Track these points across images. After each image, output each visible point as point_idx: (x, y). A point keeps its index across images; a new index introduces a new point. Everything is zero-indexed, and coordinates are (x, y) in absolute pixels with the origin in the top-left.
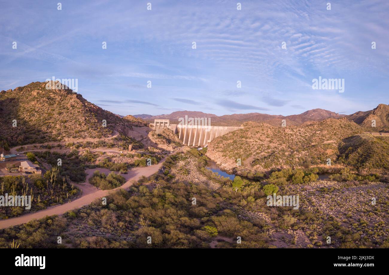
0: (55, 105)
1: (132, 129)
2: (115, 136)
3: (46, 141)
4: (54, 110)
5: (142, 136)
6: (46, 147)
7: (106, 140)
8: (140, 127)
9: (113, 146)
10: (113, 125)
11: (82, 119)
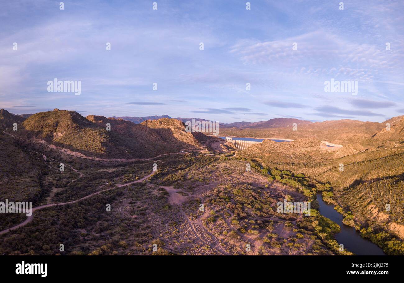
0: (184, 136)
1: (214, 143)
2: (204, 147)
3: (184, 148)
4: (184, 138)
5: (217, 146)
6: (185, 150)
7: (201, 148)
8: (218, 141)
9: (203, 150)
10: (205, 141)
11: (193, 142)
